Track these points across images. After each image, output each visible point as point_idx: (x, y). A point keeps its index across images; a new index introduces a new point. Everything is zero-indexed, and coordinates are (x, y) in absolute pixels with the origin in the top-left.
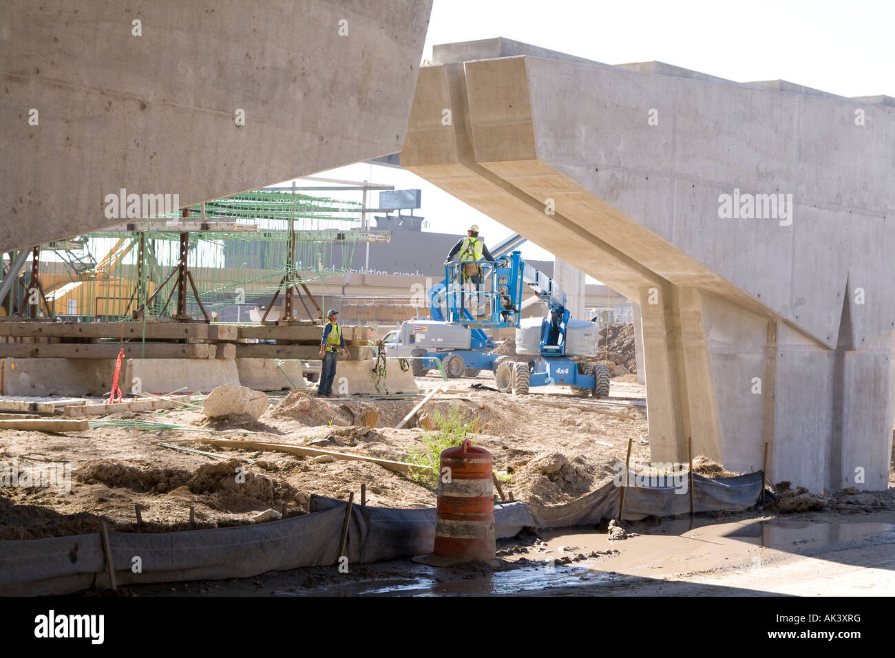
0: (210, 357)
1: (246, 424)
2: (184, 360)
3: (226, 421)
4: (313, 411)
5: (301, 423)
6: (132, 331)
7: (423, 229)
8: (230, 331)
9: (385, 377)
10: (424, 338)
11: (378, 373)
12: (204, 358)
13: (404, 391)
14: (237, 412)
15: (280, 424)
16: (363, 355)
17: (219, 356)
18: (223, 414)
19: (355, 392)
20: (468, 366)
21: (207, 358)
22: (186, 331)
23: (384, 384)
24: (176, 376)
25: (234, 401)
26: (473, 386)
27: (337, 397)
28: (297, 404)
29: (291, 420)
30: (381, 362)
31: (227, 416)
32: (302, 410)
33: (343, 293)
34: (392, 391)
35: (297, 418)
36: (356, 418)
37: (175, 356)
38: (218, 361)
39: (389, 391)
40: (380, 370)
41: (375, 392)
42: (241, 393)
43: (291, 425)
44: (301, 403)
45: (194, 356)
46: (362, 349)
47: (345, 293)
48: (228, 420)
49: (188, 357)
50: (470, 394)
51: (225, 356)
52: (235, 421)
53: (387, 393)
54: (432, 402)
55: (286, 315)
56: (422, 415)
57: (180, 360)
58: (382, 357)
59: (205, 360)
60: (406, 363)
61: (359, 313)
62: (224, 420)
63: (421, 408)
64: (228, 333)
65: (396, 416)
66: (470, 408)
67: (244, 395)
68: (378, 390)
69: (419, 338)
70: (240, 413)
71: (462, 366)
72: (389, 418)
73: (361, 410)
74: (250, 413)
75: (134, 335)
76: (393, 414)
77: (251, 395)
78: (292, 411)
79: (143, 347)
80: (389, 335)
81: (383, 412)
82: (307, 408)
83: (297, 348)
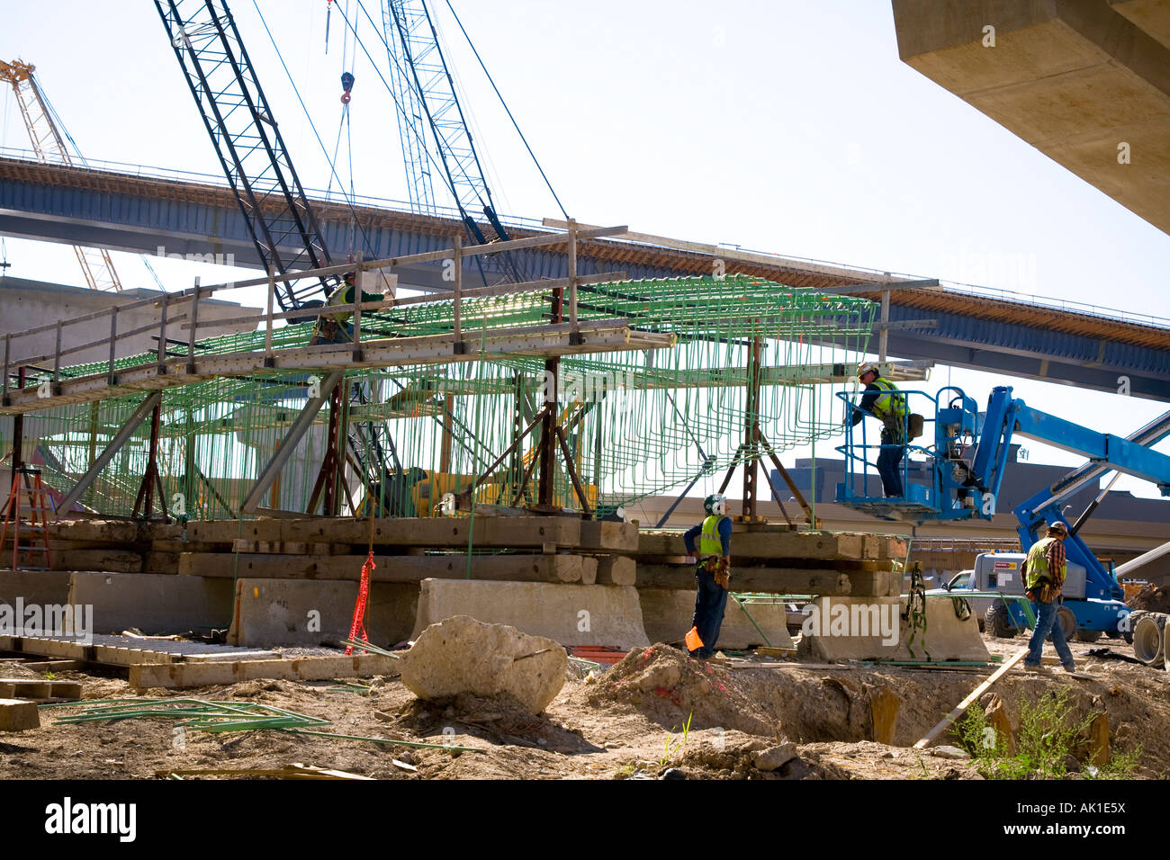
0: (585, 581)
1: (495, 721)
2: (535, 584)
3: (450, 712)
4: (686, 691)
5: (651, 720)
6: (456, 531)
7: (1020, 460)
8: (624, 533)
9: (925, 629)
10: (1011, 579)
11: (911, 620)
12: (572, 583)
13: (961, 656)
14: (480, 690)
15: (594, 725)
16: (882, 588)
17: (602, 578)
18: (445, 693)
19: (868, 655)
20: (1083, 625)
21: (580, 583)
22: (542, 532)
23: (923, 643)
24: (516, 614)
25: (474, 661)
26: (1092, 653)
27: (830, 662)
28: (647, 673)
29: (627, 712)
30: (917, 602)
31: (456, 697)
32: (658, 689)
33: (914, 535)
34: (939, 655)
35: (640, 707)
36: (853, 706)
37: (521, 576)
38: (602, 589)
39: (931, 656)
40: (915, 616)
41: (906, 656)
42: (492, 640)
43: (622, 725)
44: (656, 670)
45: (551, 578)
46: (879, 578)
47: (916, 534)
48: (455, 708)
49: (543, 580)
50: (1088, 667)
51: (615, 580)
52: (468, 713)
53: (929, 660)
54: (1011, 679)
55: (744, 514)
56: (991, 704)
57: (526, 584)
58: (918, 592)
59: (574, 587)
60: (965, 606)
61: (933, 560)
62: (444, 708)
63: (989, 690)
64: (621, 537)
65: (939, 705)
66: (1088, 693)
67: (499, 646)
68: (912, 652)
69: (1003, 579)
70: (489, 692)
71: (1071, 624)
72: (924, 707)
73: (864, 690)
74: (517, 691)
75: (457, 540)
76: (934, 700)
77: (520, 645)
78: (633, 689)
79: (469, 561)
80: (959, 577)
81: (913, 695)
82: (671, 682)
83: (762, 572)
